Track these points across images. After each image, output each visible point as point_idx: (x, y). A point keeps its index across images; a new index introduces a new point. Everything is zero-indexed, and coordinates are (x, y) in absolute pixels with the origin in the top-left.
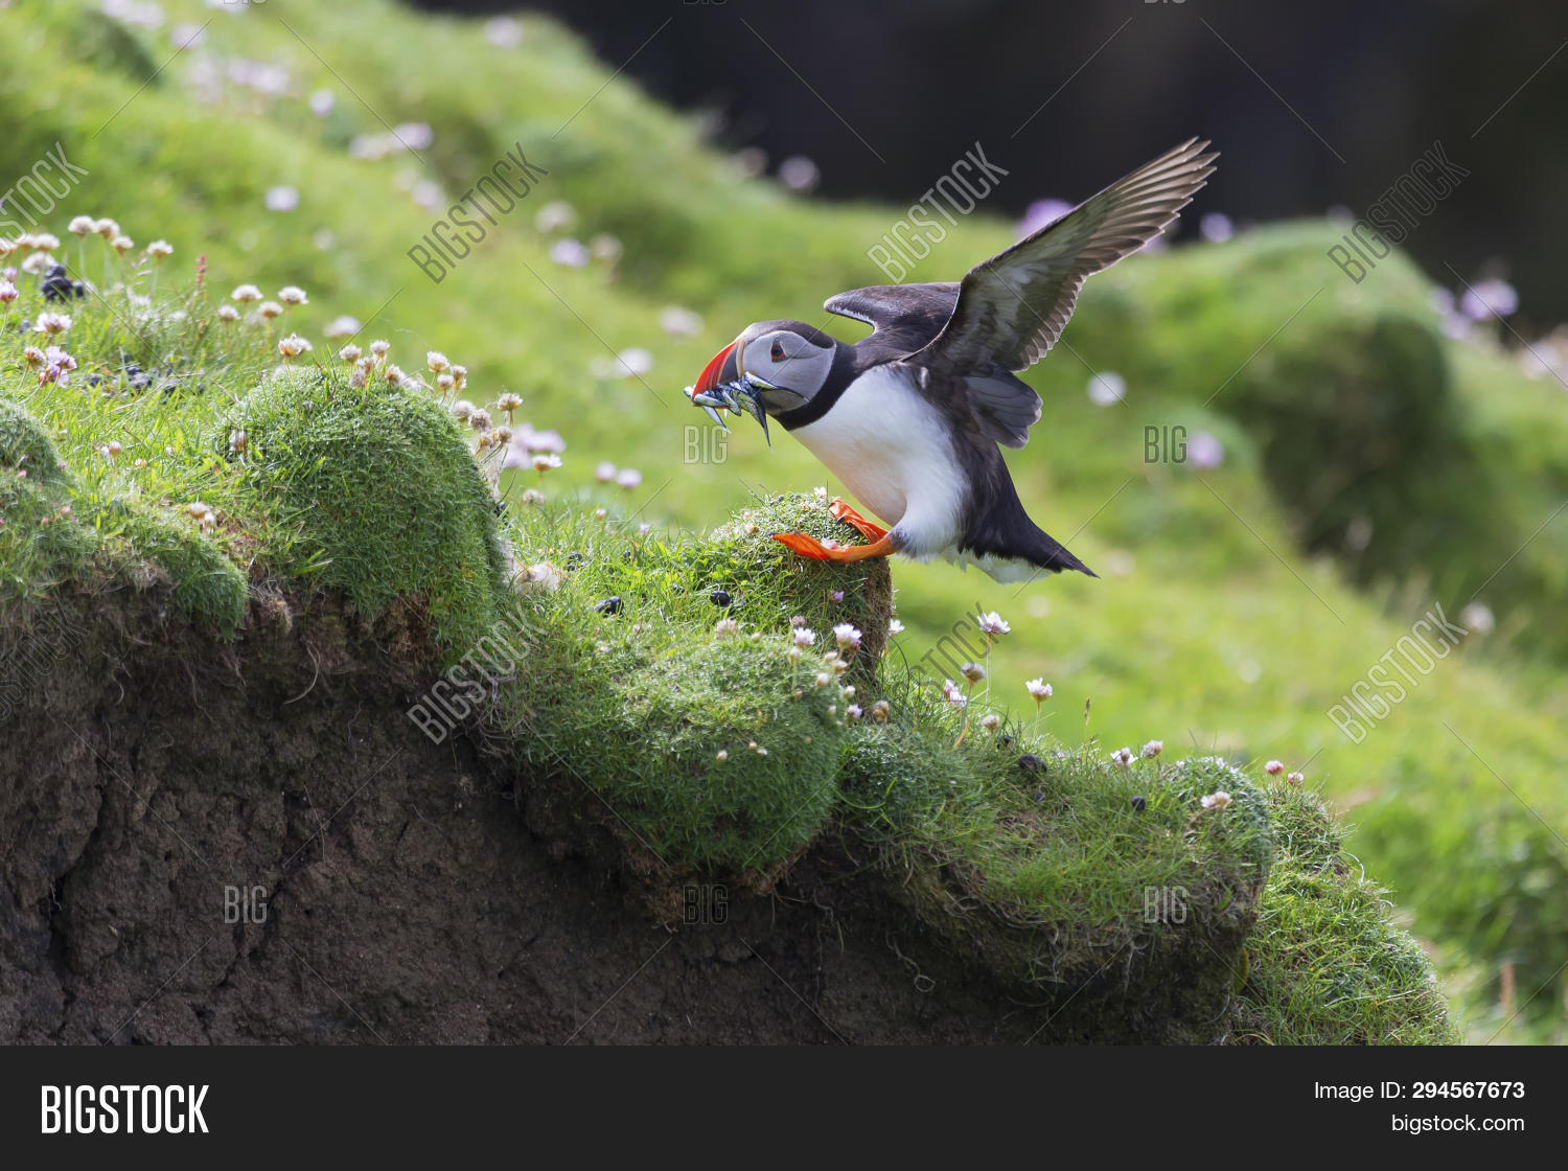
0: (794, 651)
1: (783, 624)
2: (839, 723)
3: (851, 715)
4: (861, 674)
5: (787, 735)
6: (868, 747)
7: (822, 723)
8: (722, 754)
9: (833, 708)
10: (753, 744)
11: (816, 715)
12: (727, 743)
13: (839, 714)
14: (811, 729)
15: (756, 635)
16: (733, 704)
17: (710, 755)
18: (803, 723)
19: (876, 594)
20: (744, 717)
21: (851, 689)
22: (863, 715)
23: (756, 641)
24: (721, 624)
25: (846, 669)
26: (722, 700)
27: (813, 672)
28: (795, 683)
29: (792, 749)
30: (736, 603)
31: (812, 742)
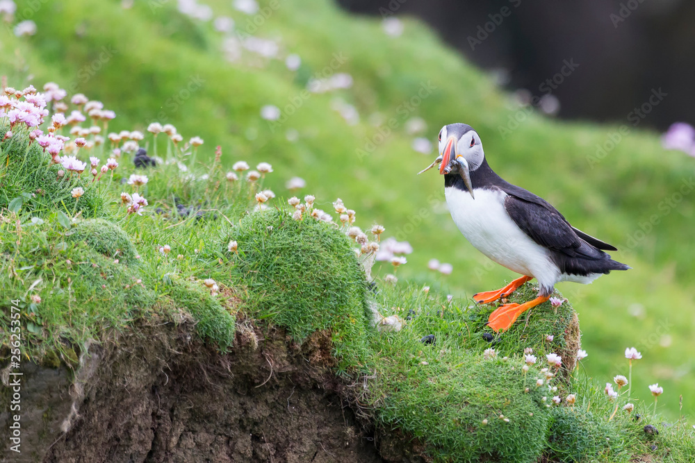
0: (525, 367)
1: (520, 352)
2: (548, 406)
3: (554, 401)
4: (561, 380)
5: (520, 411)
6: (563, 419)
7: (539, 406)
8: (485, 421)
9: (545, 399)
10: (502, 416)
11: (536, 401)
12: (488, 415)
13: (548, 402)
14: (533, 409)
15: (505, 358)
16: (492, 394)
17: (479, 421)
18: (529, 405)
19: (571, 337)
20: (497, 401)
21: (555, 388)
22: (561, 401)
23: (505, 361)
24: (487, 351)
25: (553, 377)
26: (487, 391)
27: (536, 378)
28: (525, 384)
29: (522, 419)
30: (496, 339)
31: (533, 416)
